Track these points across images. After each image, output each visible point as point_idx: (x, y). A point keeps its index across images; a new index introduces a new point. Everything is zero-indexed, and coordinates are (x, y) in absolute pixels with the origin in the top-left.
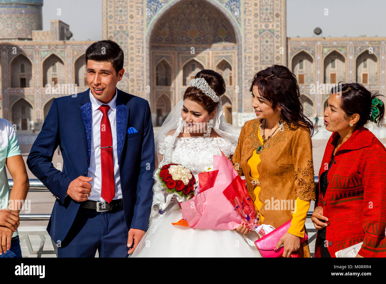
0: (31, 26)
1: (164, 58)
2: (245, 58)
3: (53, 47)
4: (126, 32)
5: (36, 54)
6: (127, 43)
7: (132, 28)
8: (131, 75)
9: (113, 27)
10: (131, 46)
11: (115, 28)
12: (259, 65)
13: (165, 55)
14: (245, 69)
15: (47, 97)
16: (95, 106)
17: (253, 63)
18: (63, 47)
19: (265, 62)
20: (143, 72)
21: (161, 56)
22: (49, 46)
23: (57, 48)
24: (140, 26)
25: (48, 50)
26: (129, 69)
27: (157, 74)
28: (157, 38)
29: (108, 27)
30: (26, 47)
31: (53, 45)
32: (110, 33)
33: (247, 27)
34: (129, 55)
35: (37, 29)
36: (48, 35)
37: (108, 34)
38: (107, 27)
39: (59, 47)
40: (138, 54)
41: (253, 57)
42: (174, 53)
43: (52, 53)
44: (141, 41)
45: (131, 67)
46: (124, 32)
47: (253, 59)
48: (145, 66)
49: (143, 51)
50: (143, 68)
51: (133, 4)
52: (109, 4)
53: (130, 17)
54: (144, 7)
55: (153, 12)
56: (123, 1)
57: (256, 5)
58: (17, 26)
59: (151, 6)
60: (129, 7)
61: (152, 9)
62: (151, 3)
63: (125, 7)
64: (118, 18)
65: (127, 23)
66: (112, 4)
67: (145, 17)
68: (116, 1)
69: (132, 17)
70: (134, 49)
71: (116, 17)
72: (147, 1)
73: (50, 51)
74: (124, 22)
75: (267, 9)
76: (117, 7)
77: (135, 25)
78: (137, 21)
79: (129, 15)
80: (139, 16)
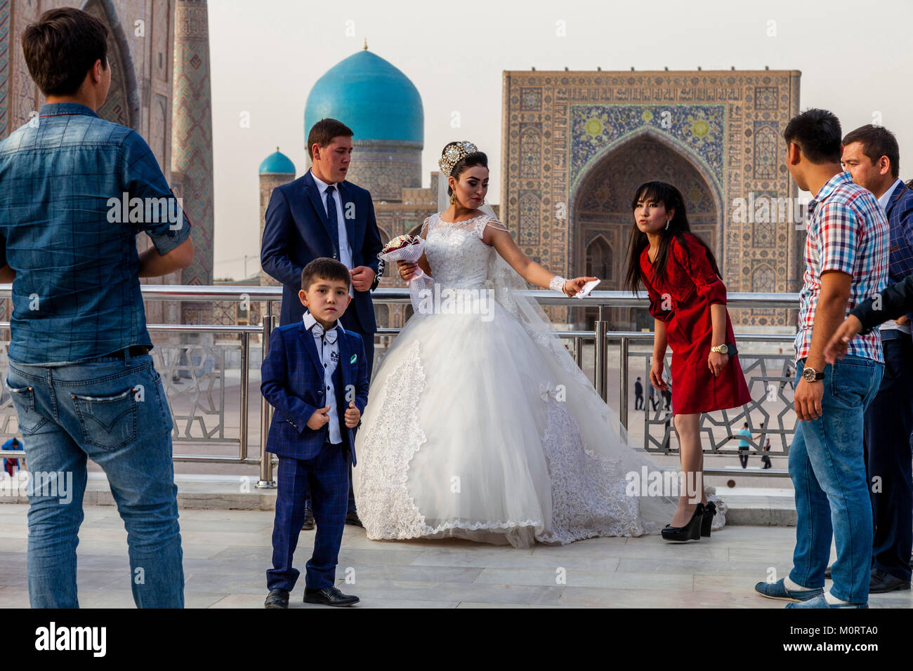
0: (403, 181)
1: (600, 235)
2: (729, 236)
3: (422, 214)
4: (539, 193)
5: (396, 225)
6: (539, 209)
7: (546, 185)
8: (543, 260)
9: (518, 183)
10: (545, 214)
11: (521, 185)
12: (750, 248)
13: (604, 229)
14: (728, 254)
17: (741, 245)
19: (761, 243)
20: (564, 256)
21: (596, 231)
22: (416, 212)
24: (560, 183)
25: (415, 218)
26: (541, 250)
27: (588, 260)
28: (590, 202)
29: (510, 183)
30: (382, 214)
31: (423, 211)
32: (513, 192)
33: (732, 188)
34: (542, 228)
35: (411, 187)
36: (426, 195)
37: (510, 193)
38: (508, 183)
40: (555, 227)
41: (742, 234)
42: (618, 227)
45: (544, 248)
46: (534, 192)
47: (741, 240)
48: (566, 247)
50: (563, 249)
51: (549, 147)
52: (512, 146)
53: (544, 168)
54: (568, 153)
55: (582, 161)
56: (534, 143)
57: (748, 151)
58: (379, 181)
59: (578, 152)
60: (543, 152)
61: (580, 155)
62: (578, 146)
63: (537, 152)
64: (526, 170)
65: (539, 178)
66: (517, 147)
67: (569, 168)
68: (522, 143)
69: (547, 168)
70: (550, 220)
71: (522, 168)
72: (573, 142)
73: (418, 221)
74: (535, 176)
75: (766, 159)
76: (525, 152)
77: (552, 181)
78: (556, 175)
79: (543, 165)
80: (559, 167)
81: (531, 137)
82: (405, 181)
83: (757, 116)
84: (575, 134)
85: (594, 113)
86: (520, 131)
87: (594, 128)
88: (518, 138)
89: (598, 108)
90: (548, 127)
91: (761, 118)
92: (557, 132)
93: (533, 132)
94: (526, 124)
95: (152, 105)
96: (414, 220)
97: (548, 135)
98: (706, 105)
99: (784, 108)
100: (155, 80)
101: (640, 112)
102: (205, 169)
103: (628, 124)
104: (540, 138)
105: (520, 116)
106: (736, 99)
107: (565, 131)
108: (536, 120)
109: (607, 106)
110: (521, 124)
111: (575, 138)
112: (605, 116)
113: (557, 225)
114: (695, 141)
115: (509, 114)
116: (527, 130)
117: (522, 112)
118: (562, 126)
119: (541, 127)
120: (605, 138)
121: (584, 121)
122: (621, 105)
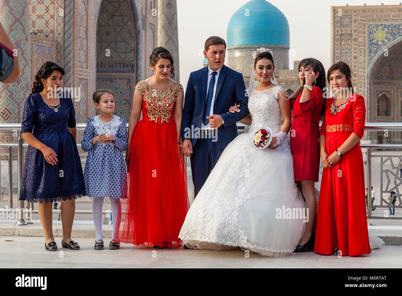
0: (279, 66)
1: (384, 92)
3: (289, 83)
7: (355, 67)
13: (386, 90)
18: (298, 83)
21: (382, 91)
22: (286, 82)
23: (293, 84)
24: (362, 65)
25: (285, 85)
27: (378, 106)
28: (378, 75)
31: (290, 82)
35: (284, 69)
36: (291, 73)
39: (294, 83)
42: (394, 88)
43: (288, 89)
44: (364, 78)
49: (364, 87)
51: (356, 46)
52: (336, 46)
53: (354, 57)
54: (366, 49)
55: (374, 54)
56: (348, 45)
59: (372, 49)
60: (353, 50)
61: (373, 50)
62: (372, 45)
63: (350, 49)
64: (344, 59)
65: (351, 63)
66: (339, 47)
67: (367, 57)
68: (342, 45)
69: (355, 58)
70: (357, 85)
71: (342, 58)
72: (369, 44)
73: (287, 87)
74: (349, 62)
76: (343, 49)
77: (358, 65)
78: (360, 61)
79: (353, 56)
80: (362, 57)
81: (346, 41)
82: (280, 66)
84: (370, 39)
85: (380, 28)
86: (340, 38)
87: (380, 35)
88: (339, 42)
89: (382, 25)
90: (355, 36)
92: (360, 38)
93: (347, 38)
94: (343, 35)
95: (147, 29)
96: (285, 87)
97: (355, 40)
100: (148, 16)
103: (398, 33)
104: (351, 41)
105: (340, 30)
107: (365, 38)
108: (349, 32)
109: (387, 24)
110: (341, 34)
111: (370, 41)
112: (386, 29)
113: (361, 88)
115: (335, 29)
116: (344, 38)
117: (342, 28)
118: (363, 35)
119: (352, 36)
120: (386, 41)
121: (375, 32)
122: (395, 23)
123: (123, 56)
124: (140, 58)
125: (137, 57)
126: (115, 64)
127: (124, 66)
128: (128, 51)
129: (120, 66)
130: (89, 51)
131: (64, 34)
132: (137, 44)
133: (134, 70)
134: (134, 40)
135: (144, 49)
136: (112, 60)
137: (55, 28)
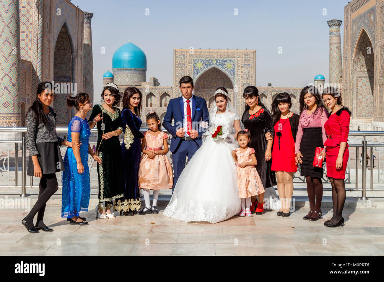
0: (141, 80)
13: (201, 94)
15: (147, 112)
16: (185, 100)
18: (155, 89)
21: (199, 94)
25: (149, 90)
28: (198, 86)
31: (151, 88)
32: (177, 83)
33: (238, 82)
35: (143, 81)
36: (148, 84)
38: (175, 81)
39: (153, 89)
41: (240, 95)
42: (205, 93)
43: (150, 92)
47: (240, 97)
52: (176, 70)
55: (196, 75)
56: (182, 69)
57: (242, 72)
58: (135, 80)
61: (196, 73)
66: (178, 70)
75: (247, 74)
76: (180, 72)
83: (244, 63)
85: (199, 61)
86: (179, 66)
87: (199, 65)
88: (178, 68)
89: (200, 60)
91: (245, 63)
93: (182, 66)
94: (180, 64)
95: (78, 57)
97: (186, 67)
98: (230, 59)
99: (252, 60)
100: (79, 50)
101: (212, 61)
102: (91, 76)
103: (209, 64)
104: (184, 68)
106: (239, 58)
108: (183, 63)
109: (203, 59)
111: (194, 68)
112: (202, 62)
114: (227, 69)
115: (176, 61)
117: (179, 61)
118: (190, 65)
119: (185, 65)
120: (202, 68)
121: (197, 63)
122: (207, 59)
123: (64, 72)
124: (75, 74)
125: (73, 73)
126: (60, 76)
127: (65, 78)
128: (68, 69)
129: (63, 78)
130: (50, 69)
131: (37, 59)
132: (73, 66)
133: (71, 80)
134: (71, 64)
135: (76, 69)
136: (58, 74)
137: (32, 55)
